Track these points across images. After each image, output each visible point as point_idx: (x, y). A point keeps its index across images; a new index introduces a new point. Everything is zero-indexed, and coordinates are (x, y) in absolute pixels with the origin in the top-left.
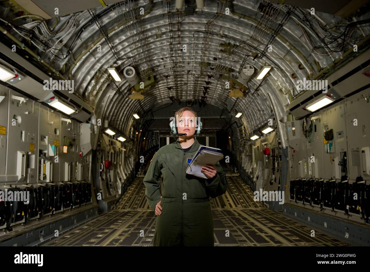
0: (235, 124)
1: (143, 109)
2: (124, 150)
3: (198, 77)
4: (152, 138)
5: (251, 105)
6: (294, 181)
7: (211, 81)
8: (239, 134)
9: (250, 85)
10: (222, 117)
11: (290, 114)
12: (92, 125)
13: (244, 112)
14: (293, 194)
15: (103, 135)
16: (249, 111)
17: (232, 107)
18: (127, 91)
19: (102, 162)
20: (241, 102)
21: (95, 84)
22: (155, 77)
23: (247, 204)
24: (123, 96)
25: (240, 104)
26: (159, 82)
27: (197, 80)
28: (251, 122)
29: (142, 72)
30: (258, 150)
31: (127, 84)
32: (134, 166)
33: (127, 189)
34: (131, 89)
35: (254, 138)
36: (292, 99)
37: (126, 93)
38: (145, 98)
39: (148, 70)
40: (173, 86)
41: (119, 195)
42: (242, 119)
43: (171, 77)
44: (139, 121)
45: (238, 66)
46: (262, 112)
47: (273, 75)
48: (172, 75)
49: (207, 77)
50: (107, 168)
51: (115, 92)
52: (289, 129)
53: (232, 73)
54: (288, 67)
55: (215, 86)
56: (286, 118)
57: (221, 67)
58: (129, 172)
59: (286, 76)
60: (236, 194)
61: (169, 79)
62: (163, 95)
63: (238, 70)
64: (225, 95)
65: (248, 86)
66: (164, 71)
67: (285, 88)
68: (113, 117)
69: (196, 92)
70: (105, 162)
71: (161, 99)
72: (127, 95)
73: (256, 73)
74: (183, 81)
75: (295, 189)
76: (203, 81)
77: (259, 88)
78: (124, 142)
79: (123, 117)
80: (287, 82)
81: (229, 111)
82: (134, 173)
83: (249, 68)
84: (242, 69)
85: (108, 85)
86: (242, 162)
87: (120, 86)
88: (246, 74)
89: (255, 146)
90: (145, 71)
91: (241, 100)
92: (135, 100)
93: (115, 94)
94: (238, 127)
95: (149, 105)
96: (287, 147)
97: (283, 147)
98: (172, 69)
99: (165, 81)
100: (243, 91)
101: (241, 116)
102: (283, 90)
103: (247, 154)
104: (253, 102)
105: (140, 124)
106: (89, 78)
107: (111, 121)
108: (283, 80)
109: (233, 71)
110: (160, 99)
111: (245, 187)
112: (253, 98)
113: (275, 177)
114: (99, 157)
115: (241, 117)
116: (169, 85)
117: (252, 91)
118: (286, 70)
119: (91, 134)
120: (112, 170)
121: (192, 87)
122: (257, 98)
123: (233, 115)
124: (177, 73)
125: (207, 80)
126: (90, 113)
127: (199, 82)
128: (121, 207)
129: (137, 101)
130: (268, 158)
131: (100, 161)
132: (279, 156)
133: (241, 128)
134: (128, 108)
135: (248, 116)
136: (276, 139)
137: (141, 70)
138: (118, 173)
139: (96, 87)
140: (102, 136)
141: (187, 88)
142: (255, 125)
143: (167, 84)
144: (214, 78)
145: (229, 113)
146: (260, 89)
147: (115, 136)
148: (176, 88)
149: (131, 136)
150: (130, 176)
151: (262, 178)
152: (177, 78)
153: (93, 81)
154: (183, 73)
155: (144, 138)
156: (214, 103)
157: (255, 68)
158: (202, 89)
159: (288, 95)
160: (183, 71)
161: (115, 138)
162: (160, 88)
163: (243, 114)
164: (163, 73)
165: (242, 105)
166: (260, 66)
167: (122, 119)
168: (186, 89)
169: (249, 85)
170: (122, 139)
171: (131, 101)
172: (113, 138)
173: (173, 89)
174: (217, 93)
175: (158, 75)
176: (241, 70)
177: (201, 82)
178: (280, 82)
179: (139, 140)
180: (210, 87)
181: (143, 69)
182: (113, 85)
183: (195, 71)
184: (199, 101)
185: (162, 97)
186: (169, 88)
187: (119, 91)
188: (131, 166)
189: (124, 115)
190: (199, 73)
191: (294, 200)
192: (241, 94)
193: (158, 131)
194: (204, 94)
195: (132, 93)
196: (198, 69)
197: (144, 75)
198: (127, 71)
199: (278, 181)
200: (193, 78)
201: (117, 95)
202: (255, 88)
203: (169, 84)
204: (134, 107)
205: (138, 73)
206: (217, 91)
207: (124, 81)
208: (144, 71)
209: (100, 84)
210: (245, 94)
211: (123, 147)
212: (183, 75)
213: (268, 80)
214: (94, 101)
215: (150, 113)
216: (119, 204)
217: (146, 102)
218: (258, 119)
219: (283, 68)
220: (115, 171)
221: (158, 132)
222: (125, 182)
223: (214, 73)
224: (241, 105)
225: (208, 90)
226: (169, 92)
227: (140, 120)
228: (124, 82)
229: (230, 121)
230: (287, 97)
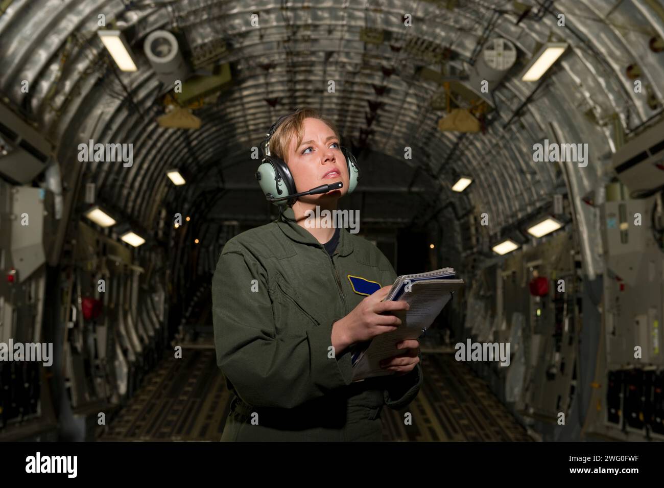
0: (450, 209)
1: (195, 159)
2: (138, 270)
3: (354, 74)
4: (217, 241)
5: (498, 158)
6: (619, 373)
7: (391, 86)
8: (459, 238)
9: (500, 99)
10: (415, 189)
11: (614, 180)
12: (49, 195)
13: (478, 176)
14: (617, 409)
15: (81, 224)
16: (491, 174)
17: (443, 161)
18: (154, 103)
19: (74, 302)
20: (470, 147)
21: (59, 74)
22: (233, 66)
23: (481, 432)
24: (142, 118)
25: (467, 152)
26: (244, 80)
27: (351, 80)
28: (496, 204)
29: (199, 50)
30: (514, 281)
31: (154, 83)
32: (164, 317)
33: (142, 380)
34: (164, 97)
35: (505, 248)
36: (622, 137)
37: (150, 108)
38: (202, 127)
39: (214, 44)
40: (281, 95)
41: (119, 396)
42: (471, 196)
43: (278, 69)
44: (184, 193)
45: (470, 44)
46: (529, 177)
47: (572, 69)
48: (280, 65)
49: (380, 74)
50: (86, 320)
51: (117, 103)
52: (611, 223)
53: (453, 63)
54: (616, 47)
55: (400, 100)
56: (602, 192)
57: (423, 43)
58: (152, 333)
59: (608, 72)
60: (449, 402)
61: (272, 75)
62: (252, 122)
63: (468, 54)
64: (426, 128)
65: (494, 102)
66: (259, 50)
67: (601, 106)
68: (112, 177)
69: (346, 116)
70: (82, 303)
71: (247, 133)
72: (152, 114)
73: (521, 64)
74: (309, 82)
75: (622, 395)
76: (367, 85)
77: (525, 109)
78: (140, 247)
79: (139, 179)
80: (611, 90)
81: (435, 173)
82: (166, 334)
83: (501, 49)
84: (480, 51)
85: (99, 83)
86: (465, 316)
87: (135, 85)
88: (494, 65)
89: (504, 270)
90: (206, 48)
91: (472, 143)
92: (175, 132)
93: (118, 110)
94: (459, 219)
95: (211, 147)
96: (600, 277)
97: (586, 276)
98: (281, 45)
99: (262, 80)
100: (478, 114)
101: (469, 186)
102: (598, 111)
103: (482, 293)
104: (505, 147)
105: (185, 200)
106: (43, 55)
107: (104, 185)
108: (599, 84)
109: (454, 56)
110: (243, 133)
111: (472, 385)
112: (507, 136)
113: (563, 359)
114: (67, 286)
115: (466, 191)
116: (272, 92)
117: (506, 117)
118: (611, 54)
119: (45, 219)
120: (102, 324)
121: (335, 100)
122: (517, 139)
123: (443, 183)
124: (295, 59)
125: (377, 81)
126: (42, 158)
127: (356, 88)
128: (123, 430)
129: (179, 133)
130: (543, 306)
131: (68, 299)
132: (575, 302)
133: (467, 222)
134: (154, 152)
135: (489, 186)
136: (568, 251)
137: (195, 45)
138: (119, 335)
139: (63, 86)
140: (77, 227)
141: (321, 104)
142: (508, 212)
143: (267, 88)
144: (398, 75)
145: (435, 177)
146: (529, 110)
147: (115, 229)
148: (290, 104)
149: (160, 233)
150: (153, 346)
151: (523, 360)
152: (295, 73)
153: (55, 68)
154: (313, 59)
155: (197, 241)
156: (395, 149)
157: (518, 49)
158: (363, 107)
159: (610, 127)
160: (313, 53)
161: (114, 236)
162: (246, 100)
163: (473, 182)
164: (256, 57)
165: (474, 156)
166: (534, 45)
167: (137, 184)
168: (317, 106)
169: (497, 99)
170: (134, 239)
171: (162, 135)
172: (110, 235)
173: (283, 105)
174: (402, 121)
175: (243, 61)
176: (477, 54)
177: (362, 88)
178: (589, 89)
179: (181, 245)
180: (385, 104)
181: (199, 41)
182: (112, 82)
183: (347, 55)
184: (352, 142)
185: (251, 128)
186: (272, 102)
187: (129, 103)
188: (157, 317)
189: (142, 172)
190: (357, 60)
191: (620, 426)
192: (472, 124)
193: (235, 223)
194: (369, 121)
195: (167, 110)
196: (355, 48)
197: (202, 59)
198: (156, 44)
199: (569, 369)
200: (341, 76)
201: (124, 114)
202: (514, 107)
203: (270, 89)
204: (170, 151)
205: (185, 52)
206: (404, 115)
207: (144, 72)
208: (203, 45)
209: (75, 76)
210: (485, 124)
211: (137, 263)
212: (312, 64)
213: (553, 84)
214: (55, 124)
215: (214, 170)
216: (119, 422)
217: (206, 141)
218: (516, 196)
219: (603, 50)
220: (110, 329)
221: (233, 226)
222: (137, 359)
223: (401, 61)
224: (470, 155)
225: (379, 112)
226: (269, 112)
227: (187, 191)
228: (146, 75)
229: (435, 202)
230: (608, 133)
